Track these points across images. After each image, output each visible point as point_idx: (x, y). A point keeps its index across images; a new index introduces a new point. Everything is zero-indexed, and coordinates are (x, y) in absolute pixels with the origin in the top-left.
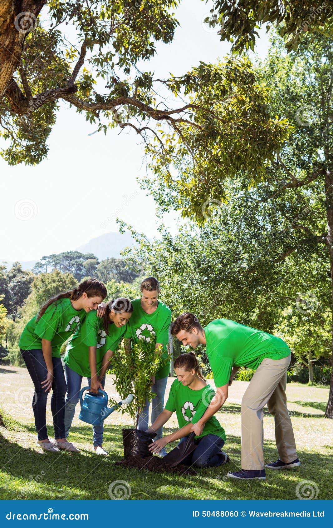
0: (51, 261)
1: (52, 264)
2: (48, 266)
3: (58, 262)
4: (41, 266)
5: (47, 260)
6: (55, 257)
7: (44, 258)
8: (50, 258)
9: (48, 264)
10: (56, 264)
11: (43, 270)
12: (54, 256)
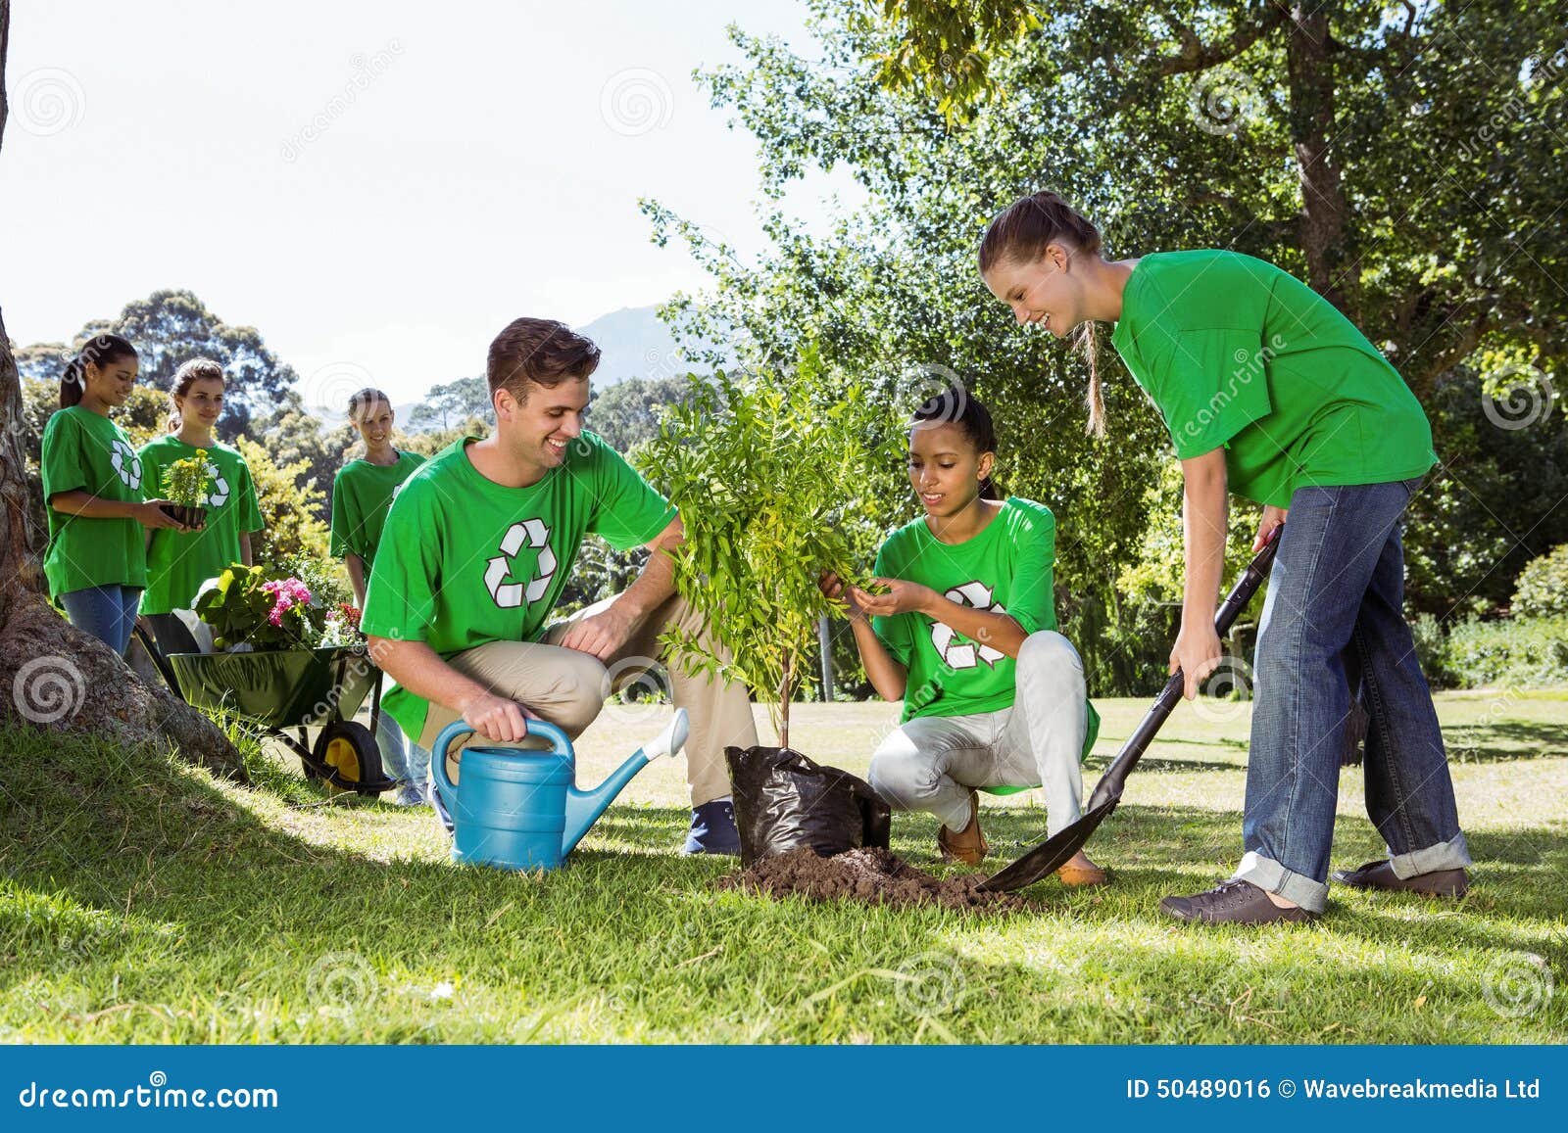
0: (457, 399)
1: (459, 408)
2: (450, 413)
3: (476, 399)
4: (429, 416)
5: (446, 396)
6: (469, 385)
7: (437, 391)
8: (452, 389)
9: (450, 408)
10: (473, 405)
11: (436, 426)
12: (465, 383)
